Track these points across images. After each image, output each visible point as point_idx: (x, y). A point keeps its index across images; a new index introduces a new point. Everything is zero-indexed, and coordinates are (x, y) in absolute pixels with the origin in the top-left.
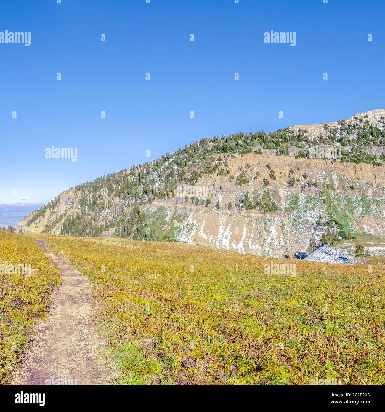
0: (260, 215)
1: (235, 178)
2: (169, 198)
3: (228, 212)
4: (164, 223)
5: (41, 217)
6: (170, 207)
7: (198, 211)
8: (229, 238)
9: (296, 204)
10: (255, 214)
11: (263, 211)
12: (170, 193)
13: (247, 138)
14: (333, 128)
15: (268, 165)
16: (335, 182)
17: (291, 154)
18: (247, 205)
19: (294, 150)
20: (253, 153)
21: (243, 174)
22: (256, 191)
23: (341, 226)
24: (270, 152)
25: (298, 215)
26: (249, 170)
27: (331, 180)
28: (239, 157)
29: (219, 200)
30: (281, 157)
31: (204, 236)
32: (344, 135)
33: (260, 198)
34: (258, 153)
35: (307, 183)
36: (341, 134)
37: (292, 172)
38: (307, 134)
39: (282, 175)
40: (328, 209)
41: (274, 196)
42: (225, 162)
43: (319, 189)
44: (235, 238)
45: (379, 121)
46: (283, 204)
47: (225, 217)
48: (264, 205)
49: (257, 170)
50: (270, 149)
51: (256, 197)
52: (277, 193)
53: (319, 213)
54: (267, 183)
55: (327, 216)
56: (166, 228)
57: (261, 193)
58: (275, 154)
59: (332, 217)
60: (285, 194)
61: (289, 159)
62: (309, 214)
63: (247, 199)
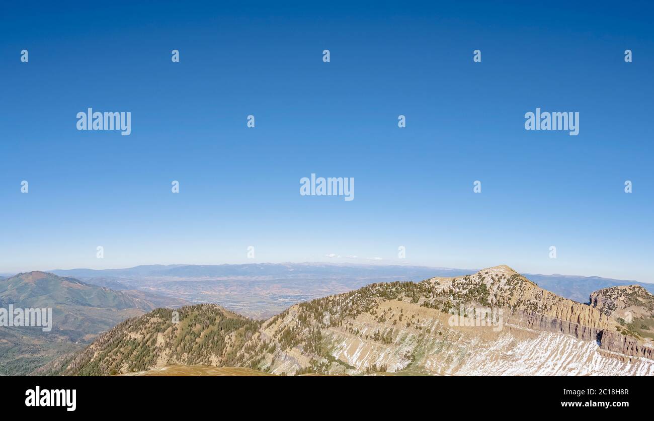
0: (381, 345)
1: (379, 318)
2: (338, 327)
3: (365, 340)
4: (330, 343)
5: (274, 324)
6: (337, 333)
7: (350, 337)
8: (358, 357)
9: (404, 340)
10: (378, 344)
11: (383, 343)
12: (340, 323)
13: (400, 286)
14: (459, 282)
15: (402, 310)
16: (434, 328)
17: (419, 303)
18: (376, 337)
19: (422, 299)
20: (397, 299)
21: (385, 314)
22: (387, 328)
23: (414, 360)
24: (407, 300)
25: (401, 348)
26: (390, 311)
27: (432, 326)
28: (388, 301)
29: (364, 331)
30: (412, 304)
31: (346, 355)
32: (461, 290)
33: (386, 334)
34: (400, 300)
35: (417, 327)
36: (459, 289)
37: (413, 317)
38: (438, 286)
39: (407, 319)
40: (417, 347)
41: (394, 333)
42: (378, 305)
43: (421, 332)
44: (360, 358)
45: (492, 278)
46: (397, 339)
47: (363, 344)
48: (386, 339)
49: (394, 312)
50: (409, 297)
51: (385, 332)
52: (397, 331)
53: (410, 349)
54: (395, 323)
55: (412, 352)
56: (330, 346)
57: (388, 330)
58: (409, 302)
59: (414, 353)
60: (402, 332)
61: (416, 307)
62: (406, 349)
63: (379, 333)
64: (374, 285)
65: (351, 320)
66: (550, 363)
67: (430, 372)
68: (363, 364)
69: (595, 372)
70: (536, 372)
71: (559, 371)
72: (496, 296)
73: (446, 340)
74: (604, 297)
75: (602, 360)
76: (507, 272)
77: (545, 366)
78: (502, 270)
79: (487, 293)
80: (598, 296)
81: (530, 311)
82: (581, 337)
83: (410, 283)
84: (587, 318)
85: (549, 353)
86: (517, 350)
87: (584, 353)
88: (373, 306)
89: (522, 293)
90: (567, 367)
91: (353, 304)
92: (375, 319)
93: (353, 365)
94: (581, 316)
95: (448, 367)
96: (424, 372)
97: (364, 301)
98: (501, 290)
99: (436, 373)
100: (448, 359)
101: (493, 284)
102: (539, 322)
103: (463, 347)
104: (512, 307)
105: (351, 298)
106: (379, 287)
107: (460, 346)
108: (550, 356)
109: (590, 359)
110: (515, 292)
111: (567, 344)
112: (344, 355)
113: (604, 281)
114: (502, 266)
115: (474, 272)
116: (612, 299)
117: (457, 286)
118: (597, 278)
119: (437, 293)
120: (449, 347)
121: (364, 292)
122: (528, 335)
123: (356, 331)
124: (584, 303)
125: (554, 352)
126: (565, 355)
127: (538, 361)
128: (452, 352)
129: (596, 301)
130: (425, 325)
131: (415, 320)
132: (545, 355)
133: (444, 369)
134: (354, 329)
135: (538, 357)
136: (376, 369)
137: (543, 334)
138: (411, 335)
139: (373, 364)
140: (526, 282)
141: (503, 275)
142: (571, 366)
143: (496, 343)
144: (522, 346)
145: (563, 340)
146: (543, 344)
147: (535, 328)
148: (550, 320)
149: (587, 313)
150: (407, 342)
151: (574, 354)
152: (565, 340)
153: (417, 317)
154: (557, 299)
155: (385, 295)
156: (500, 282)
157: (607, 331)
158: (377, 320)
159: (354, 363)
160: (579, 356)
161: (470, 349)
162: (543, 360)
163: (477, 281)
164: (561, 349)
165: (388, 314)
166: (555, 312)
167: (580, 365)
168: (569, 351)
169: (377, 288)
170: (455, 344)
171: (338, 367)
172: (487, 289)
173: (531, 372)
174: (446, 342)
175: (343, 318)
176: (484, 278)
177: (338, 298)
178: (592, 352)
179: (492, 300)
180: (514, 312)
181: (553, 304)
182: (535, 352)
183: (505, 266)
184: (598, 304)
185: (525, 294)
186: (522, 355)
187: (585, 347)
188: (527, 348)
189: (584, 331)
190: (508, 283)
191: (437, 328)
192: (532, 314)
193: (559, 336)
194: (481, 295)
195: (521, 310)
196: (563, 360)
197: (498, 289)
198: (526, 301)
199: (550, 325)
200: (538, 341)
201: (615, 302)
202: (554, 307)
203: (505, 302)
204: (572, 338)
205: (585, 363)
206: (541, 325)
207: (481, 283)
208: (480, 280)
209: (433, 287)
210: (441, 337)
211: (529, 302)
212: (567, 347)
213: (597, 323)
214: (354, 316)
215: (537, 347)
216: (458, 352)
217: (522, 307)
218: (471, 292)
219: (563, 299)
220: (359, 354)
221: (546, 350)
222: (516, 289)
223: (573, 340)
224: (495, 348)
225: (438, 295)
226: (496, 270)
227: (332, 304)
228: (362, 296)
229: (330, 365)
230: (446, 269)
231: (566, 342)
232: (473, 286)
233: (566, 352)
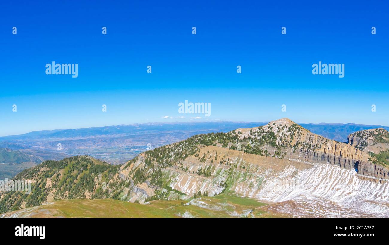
0: (203, 177)
1: (201, 159)
2: (173, 166)
3: (192, 175)
4: (168, 178)
5: (128, 167)
6: (172, 171)
7: (182, 173)
8: (188, 187)
9: (219, 173)
10: (201, 177)
11: (205, 176)
12: (174, 164)
13: (214, 136)
14: (255, 131)
15: (216, 152)
16: (239, 164)
17: (228, 147)
18: (200, 172)
19: (230, 145)
20: (213, 145)
21: (205, 156)
22: (207, 166)
23: (227, 187)
24: (220, 145)
25: (217, 179)
26: (208, 154)
27: (238, 162)
28: (206, 147)
29: (191, 169)
30: (224, 148)
31: (179, 185)
32: (256, 136)
33: (206, 169)
34: (215, 145)
35: (227, 164)
36: (255, 136)
37: (224, 157)
38: (241, 135)
39: (220, 158)
40: (228, 178)
41: (212, 169)
42: (200, 150)
43: (231, 167)
44: (190, 187)
45: (278, 127)
46: (214, 173)
47: (190, 177)
48: (206, 173)
49: (211, 154)
50: (221, 143)
51: (205, 168)
52: (214, 167)
53: (224, 179)
54: (212, 162)
55: (225, 181)
56: (168, 180)
57: (208, 167)
58: (221, 146)
59: (227, 182)
60: (217, 168)
61: (226, 150)
62: (221, 179)
63: (201, 169)
64: (197, 136)
65: (181, 161)
66: (322, 185)
67: (238, 195)
68: (191, 191)
69: (355, 191)
70: (313, 192)
71: (329, 191)
72: (281, 140)
73: (248, 172)
74: (358, 138)
75: (359, 182)
76: (288, 123)
77: (319, 187)
78: (284, 122)
79: (275, 137)
80: (353, 137)
81: (305, 149)
82: (343, 166)
83: (221, 133)
84: (347, 153)
85: (321, 178)
86: (298, 177)
87: (346, 177)
88: (196, 151)
89: (299, 137)
90: (335, 188)
91: (183, 150)
92: (198, 160)
93: (184, 193)
94: (342, 151)
95: (251, 191)
96: (234, 195)
97: (190, 148)
98: (285, 135)
99: (243, 195)
100: (250, 185)
101: (278, 132)
102: (312, 157)
103: (260, 176)
104: (293, 147)
105: (181, 146)
106: (200, 137)
107: (258, 175)
108: (322, 181)
109: (350, 182)
110: (294, 136)
111: (334, 172)
112: (178, 186)
113: (358, 126)
114: (284, 119)
115: (265, 124)
116: (364, 139)
117: (254, 134)
118: (352, 125)
119: (240, 140)
120: (251, 177)
121: (190, 141)
122: (305, 166)
123: (186, 168)
124: (344, 142)
125: (325, 178)
126: (333, 180)
127: (314, 184)
128: (253, 180)
129: (352, 141)
130: (233, 162)
131: (226, 159)
132: (318, 180)
133: (248, 193)
134: (184, 167)
135: (313, 182)
136: (201, 194)
137: (316, 165)
138: (223, 169)
139: (199, 191)
140: (301, 129)
141: (286, 125)
142: (337, 187)
143: (283, 173)
144: (301, 174)
145: (330, 169)
146: (316, 172)
147: (310, 161)
148: (320, 155)
149: (346, 149)
150: (221, 175)
151: (339, 178)
152: (332, 169)
153: (227, 157)
154: (324, 140)
155: (204, 142)
156: (283, 130)
157: (362, 161)
158: (200, 160)
159: (185, 191)
160: (343, 180)
161: (266, 177)
162: (317, 183)
163: (268, 130)
164: (329, 175)
165: (207, 156)
166: (323, 149)
167: (344, 186)
168: (335, 176)
169: (199, 138)
170: (254, 174)
171: (174, 194)
172: (275, 135)
173: (309, 192)
174: (248, 174)
175: (176, 160)
176: (272, 127)
177: (172, 146)
178: (352, 176)
179: (279, 143)
180: (294, 150)
181: (322, 144)
182: (311, 178)
183: (286, 119)
184: (354, 142)
185: (302, 138)
186: (302, 180)
187: (347, 173)
188: (305, 175)
189: (345, 162)
190: (289, 130)
191: (241, 164)
192: (308, 152)
193: (327, 166)
194: (271, 140)
195: (299, 148)
196: (331, 182)
197: (282, 135)
198: (303, 142)
199: (320, 159)
200: (313, 170)
201: (366, 141)
202: (323, 146)
203: (288, 143)
204: (336, 167)
205: (348, 184)
206: (314, 159)
207: (270, 131)
208: (269, 129)
209: (237, 136)
210: (245, 170)
211: (304, 143)
212: (334, 173)
213: (354, 156)
214: (184, 158)
215: (312, 175)
216: (257, 180)
217: (300, 147)
218: (264, 137)
219: (328, 140)
220: (188, 185)
221: (319, 176)
222: (295, 134)
223: (338, 169)
224: (282, 176)
225: (241, 141)
226: (280, 122)
227: (168, 151)
228: (188, 144)
229: (169, 193)
230: (245, 123)
231: (333, 170)
232: (265, 134)
233: (333, 177)
